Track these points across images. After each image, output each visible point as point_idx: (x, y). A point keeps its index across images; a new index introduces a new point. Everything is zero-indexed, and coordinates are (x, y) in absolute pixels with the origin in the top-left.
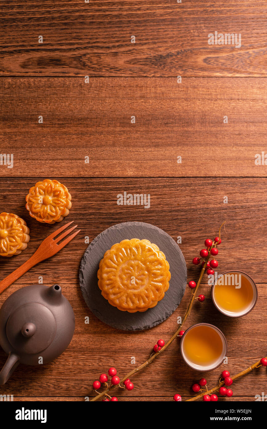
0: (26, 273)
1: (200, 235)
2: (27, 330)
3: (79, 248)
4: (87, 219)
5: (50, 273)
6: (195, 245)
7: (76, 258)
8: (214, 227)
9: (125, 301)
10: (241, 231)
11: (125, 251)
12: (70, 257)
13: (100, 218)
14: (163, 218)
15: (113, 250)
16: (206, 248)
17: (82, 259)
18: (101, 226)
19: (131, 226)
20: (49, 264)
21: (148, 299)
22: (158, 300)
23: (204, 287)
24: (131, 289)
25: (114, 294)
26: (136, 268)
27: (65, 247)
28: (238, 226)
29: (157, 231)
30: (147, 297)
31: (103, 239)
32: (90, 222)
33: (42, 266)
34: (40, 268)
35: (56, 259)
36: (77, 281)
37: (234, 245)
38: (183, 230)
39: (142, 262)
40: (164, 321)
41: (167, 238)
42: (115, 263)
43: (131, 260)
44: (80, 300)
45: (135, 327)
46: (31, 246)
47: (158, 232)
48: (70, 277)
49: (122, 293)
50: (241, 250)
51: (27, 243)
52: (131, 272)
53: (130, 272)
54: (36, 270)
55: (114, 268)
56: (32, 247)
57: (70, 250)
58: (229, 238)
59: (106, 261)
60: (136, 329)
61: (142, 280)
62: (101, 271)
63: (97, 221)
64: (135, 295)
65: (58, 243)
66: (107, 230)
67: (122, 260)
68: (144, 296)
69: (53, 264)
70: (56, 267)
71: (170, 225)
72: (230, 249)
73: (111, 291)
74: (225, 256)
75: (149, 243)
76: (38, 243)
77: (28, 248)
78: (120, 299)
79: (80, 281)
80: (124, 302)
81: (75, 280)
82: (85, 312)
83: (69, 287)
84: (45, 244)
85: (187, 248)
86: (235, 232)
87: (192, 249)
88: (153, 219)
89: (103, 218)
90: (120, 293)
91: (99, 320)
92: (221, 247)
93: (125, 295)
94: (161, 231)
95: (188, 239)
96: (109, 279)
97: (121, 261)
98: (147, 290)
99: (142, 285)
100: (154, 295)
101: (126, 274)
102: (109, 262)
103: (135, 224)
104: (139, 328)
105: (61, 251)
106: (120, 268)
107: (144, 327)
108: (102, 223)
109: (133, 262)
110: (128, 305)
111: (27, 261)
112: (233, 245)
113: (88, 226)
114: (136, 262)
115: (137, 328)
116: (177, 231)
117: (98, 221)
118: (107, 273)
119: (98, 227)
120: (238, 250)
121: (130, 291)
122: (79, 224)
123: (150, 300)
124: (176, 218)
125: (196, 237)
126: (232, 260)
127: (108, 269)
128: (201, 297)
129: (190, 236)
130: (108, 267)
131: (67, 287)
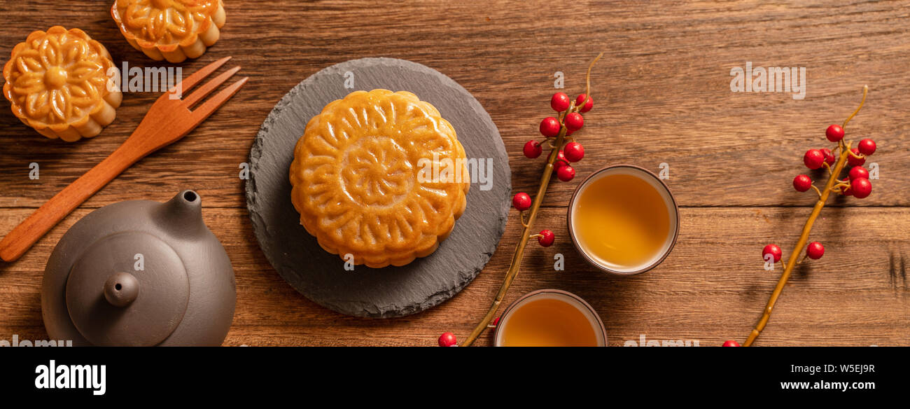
0: (112, 180)
1: (542, 93)
2: (119, 287)
3: (245, 121)
4: (263, 54)
5: (173, 182)
6: (531, 116)
7: (237, 147)
8: (576, 72)
9: (358, 234)
10: (641, 83)
11: (355, 116)
12: (223, 143)
13: (297, 50)
14: (451, 52)
15: (328, 113)
16: (555, 114)
17: (251, 147)
18: (299, 69)
19: (372, 67)
20: (170, 160)
21: (413, 229)
22: (438, 231)
23: (554, 215)
24: (371, 204)
25: (331, 216)
26: (383, 154)
27: (210, 118)
28: (634, 70)
29: (434, 78)
30: (412, 223)
31: (303, 96)
32: (271, 59)
33: (153, 164)
34: (148, 170)
35: (189, 148)
36: (240, 201)
37: (626, 116)
38: (501, 79)
39: (397, 141)
40: (457, 295)
41: (462, 96)
42: (331, 144)
43: (372, 135)
44: (250, 247)
45: (383, 307)
46: (126, 116)
47: (439, 80)
48: (223, 192)
49: (351, 214)
50: (641, 129)
51: (116, 109)
52: (372, 162)
53: (369, 163)
54: (137, 174)
55: (330, 154)
56: (128, 120)
57: (223, 128)
58: (614, 98)
59: (311, 138)
60: (387, 313)
61: (398, 183)
62: (299, 163)
63: (288, 58)
64: (381, 218)
65: (193, 107)
66: (313, 77)
67: (349, 135)
68: (405, 220)
69: (181, 160)
70: (189, 167)
71: (469, 68)
72: (615, 125)
73: (322, 209)
74: (605, 142)
75: (416, 98)
76: (142, 109)
77: (117, 121)
78: (346, 228)
79: (248, 199)
80: (355, 234)
81: (235, 198)
82: (260, 275)
83: (222, 216)
84: (160, 109)
85: (512, 122)
86: (626, 85)
87: (522, 125)
88: (427, 54)
89: (303, 51)
90: (345, 212)
91: (296, 294)
92: (595, 122)
93: (356, 219)
94: (446, 81)
95: (513, 102)
96: (318, 181)
97: (347, 138)
98: (410, 206)
99: (398, 194)
100: (428, 217)
101: (358, 168)
102: (316, 140)
103: (383, 63)
104: (395, 309)
105: (201, 129)
106: (345, 155)
107: (408, 308)
108: (300, 63)
109: (375, 141)
110: (365, 241)
111: (113, 152)
112: (622, 116)
113: (267, 68)
114: (384, 140)
115: (389, 309)
116: (486, 82)
117: (292, 58)
118: (313, 166)
119: (291, 73)
120: (635, 129)
121: (367, 208)
122: (245, 65)
123: (419, 230)
124: (483, 51)
125: (533, 98)
126: (620, 151)
127: (317, 158)
128: (545, 235)
129: (518, 94)
130: (315, 152)
131: (215, 215)
